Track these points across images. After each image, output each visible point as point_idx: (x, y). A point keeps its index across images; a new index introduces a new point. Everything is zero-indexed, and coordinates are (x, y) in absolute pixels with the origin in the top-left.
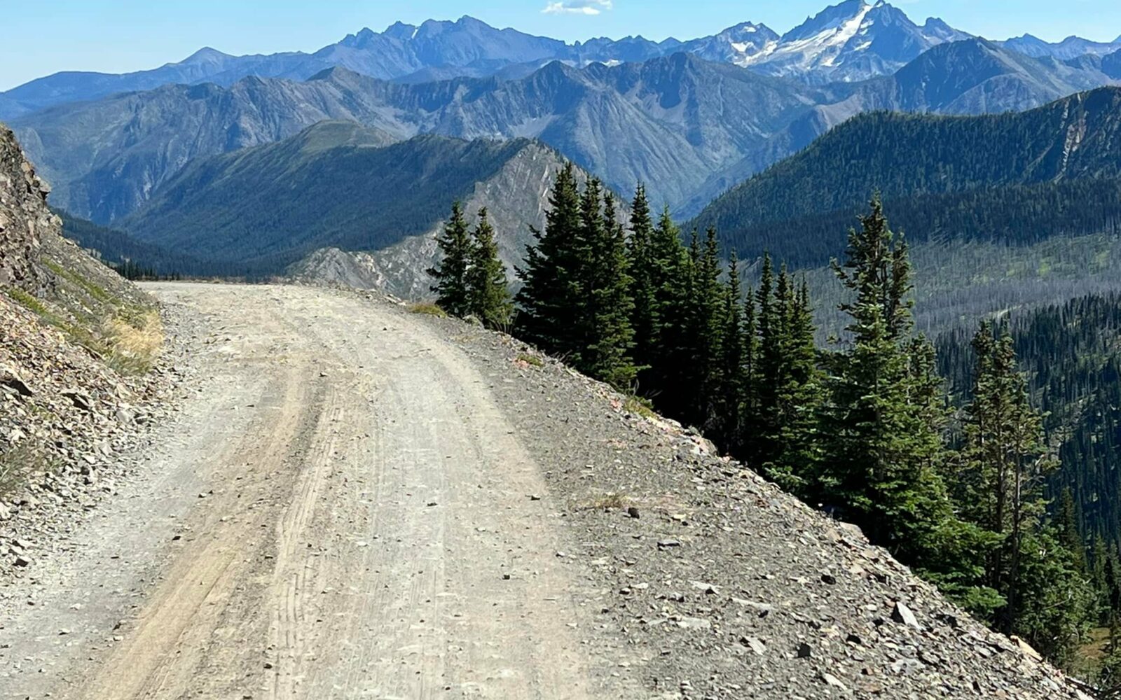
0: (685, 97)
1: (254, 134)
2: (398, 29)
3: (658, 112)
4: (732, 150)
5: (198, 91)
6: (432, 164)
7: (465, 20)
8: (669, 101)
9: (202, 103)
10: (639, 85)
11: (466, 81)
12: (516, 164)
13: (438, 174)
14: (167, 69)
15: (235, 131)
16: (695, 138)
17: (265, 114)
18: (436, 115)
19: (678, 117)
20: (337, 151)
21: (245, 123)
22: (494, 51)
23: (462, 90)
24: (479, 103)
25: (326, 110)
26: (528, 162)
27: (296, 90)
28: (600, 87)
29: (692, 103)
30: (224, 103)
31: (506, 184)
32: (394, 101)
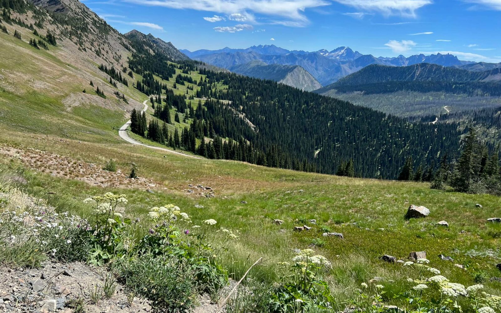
0: (315, 61)
1: (238, 62)
2: (260, 46)
3: (310, 63)
4: (323, 72)
5: (228, 54)
6: (277, 69)
7: (272, 45)
8: (312, 62)
9: (229, 56)
10: (307, 58)
11: (276, 56)
12: (296, 70)
13: (278, 71)
14: (220, 50)
15: (235, 61)
16: (317, 69)
17: (240, 59)
18: (270, 61)
19: (313, 65)
20: (258, 66)
21: (236, 60)
22: (277, 51)
23: (275, 57)
24: (278, 59)
25: (250, 59)
26: (298, 70)
27: (246, 55)
28: (300, 58)
29: (316, 63)
30: (233, 56)
31: (294, 74)
32: (262, 58)
